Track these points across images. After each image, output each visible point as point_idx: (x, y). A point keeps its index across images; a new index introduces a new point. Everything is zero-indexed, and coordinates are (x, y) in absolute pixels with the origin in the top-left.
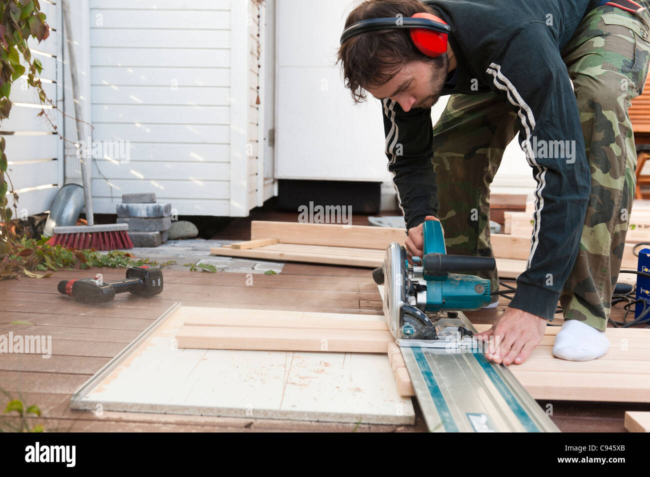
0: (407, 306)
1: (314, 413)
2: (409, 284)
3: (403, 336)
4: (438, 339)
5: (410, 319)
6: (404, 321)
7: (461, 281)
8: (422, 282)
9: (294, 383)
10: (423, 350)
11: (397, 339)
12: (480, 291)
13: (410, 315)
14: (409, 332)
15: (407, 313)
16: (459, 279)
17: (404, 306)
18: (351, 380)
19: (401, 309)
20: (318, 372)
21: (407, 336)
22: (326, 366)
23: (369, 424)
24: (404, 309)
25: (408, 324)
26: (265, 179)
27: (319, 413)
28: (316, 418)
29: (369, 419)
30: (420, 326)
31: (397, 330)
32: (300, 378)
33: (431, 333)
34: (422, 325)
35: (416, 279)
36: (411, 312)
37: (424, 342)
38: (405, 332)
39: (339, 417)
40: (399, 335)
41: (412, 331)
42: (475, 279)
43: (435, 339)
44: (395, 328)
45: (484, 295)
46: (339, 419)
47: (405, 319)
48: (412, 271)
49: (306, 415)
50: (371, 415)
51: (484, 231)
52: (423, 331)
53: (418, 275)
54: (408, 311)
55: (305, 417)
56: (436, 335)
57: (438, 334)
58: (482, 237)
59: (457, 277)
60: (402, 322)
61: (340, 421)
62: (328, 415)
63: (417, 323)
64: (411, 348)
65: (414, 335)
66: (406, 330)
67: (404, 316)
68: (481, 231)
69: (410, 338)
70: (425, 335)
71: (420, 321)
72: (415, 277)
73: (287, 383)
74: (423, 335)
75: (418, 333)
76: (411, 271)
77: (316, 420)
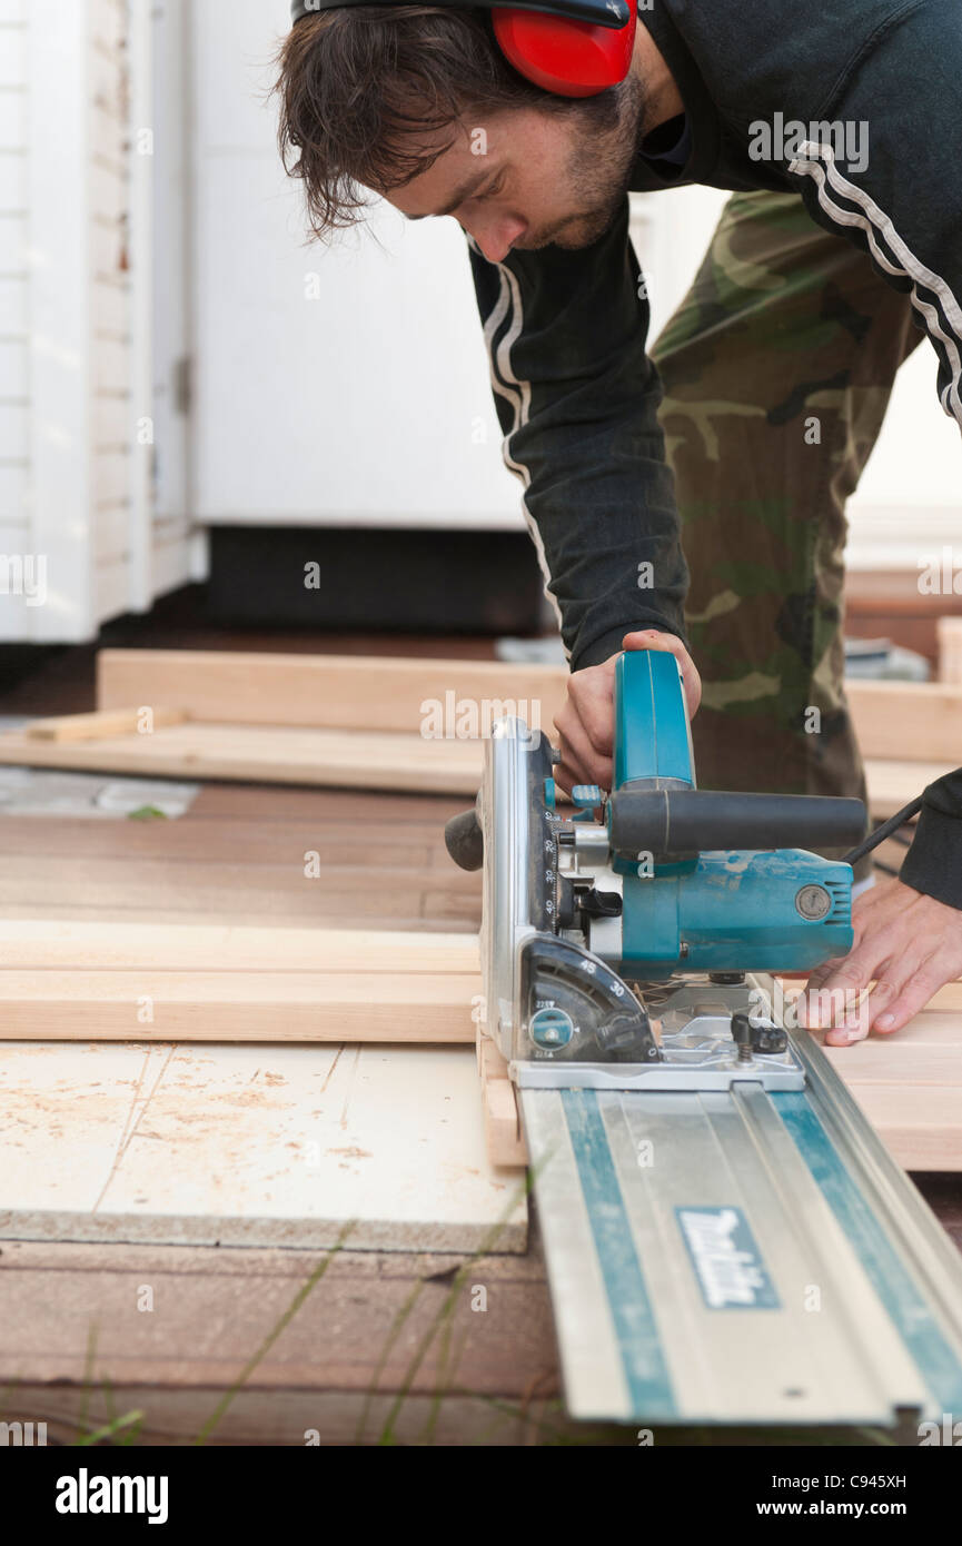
0: (546, 943)
1: (206, 1220)
2: (559, 893)
3: (533, 1053)
4: (659, 1058)
5: (557, 989)
6: (535, 997)
7: (749, 877)
8: (607, 882)
9: (155, 1135)
10: (603, 1102)
11: (514, 1063)
12: (815, 910)
13: (560, 973)
14: (552, 1035)
15: (550, 969)
16: (739, 868)
17: (538, 941)
18: (344, 1123)
19: (528, 955)
20: (242, 1102)
21: (545, 1050)
22: (269, 1084)
23: (381, 1251)
24: (537, 953)
25: (550, 1006)
26: (157, 523)
27: (222, 1220)
28: (209, 1235)
29: (382, 1236)
30: (593, 1016)
31: (514, 1030)
32: (180, 1119)
33: (632, 1036)
34: (600, 1011)
35: (586, 872)
36: (560, 965)
37: (607, 1070)
38: (542, 1038)
39: (283, 1231)
40: (521, 1049)
41: (564, 1031)
42: (796, 864)
43: (647, 1060)
44: (507, 1023)
45: (827, 922)
46: (284, 1236)
47: (540, 988)
48: (572, 842)
49: (178, 1227)
50: (385, 1224)
51: (827, 657)
52: (605, 1031)
53: (590, 855)
54: (548, 962)
55: (176, 1234)
56: (650, 1044)
57: (660, 1043)
58: (822, 676)
59: (732, 860)
60: (529, 999)
61: (287, 1243)
62: (247, 1225)
63: (584, 1003)
64: (556, 1094)
65: (575, 1045)
66: (544, 1030)
67: (536, 978)
68: (820, 657)
69: (559, 1058)
70: (609, 1047)
71: (593, 995)
72: (580, 864)
73: (134, 1134)
74: (604, 1046)
75: (587, 1040)
76: (569, 841)
77: (212, 1241)
